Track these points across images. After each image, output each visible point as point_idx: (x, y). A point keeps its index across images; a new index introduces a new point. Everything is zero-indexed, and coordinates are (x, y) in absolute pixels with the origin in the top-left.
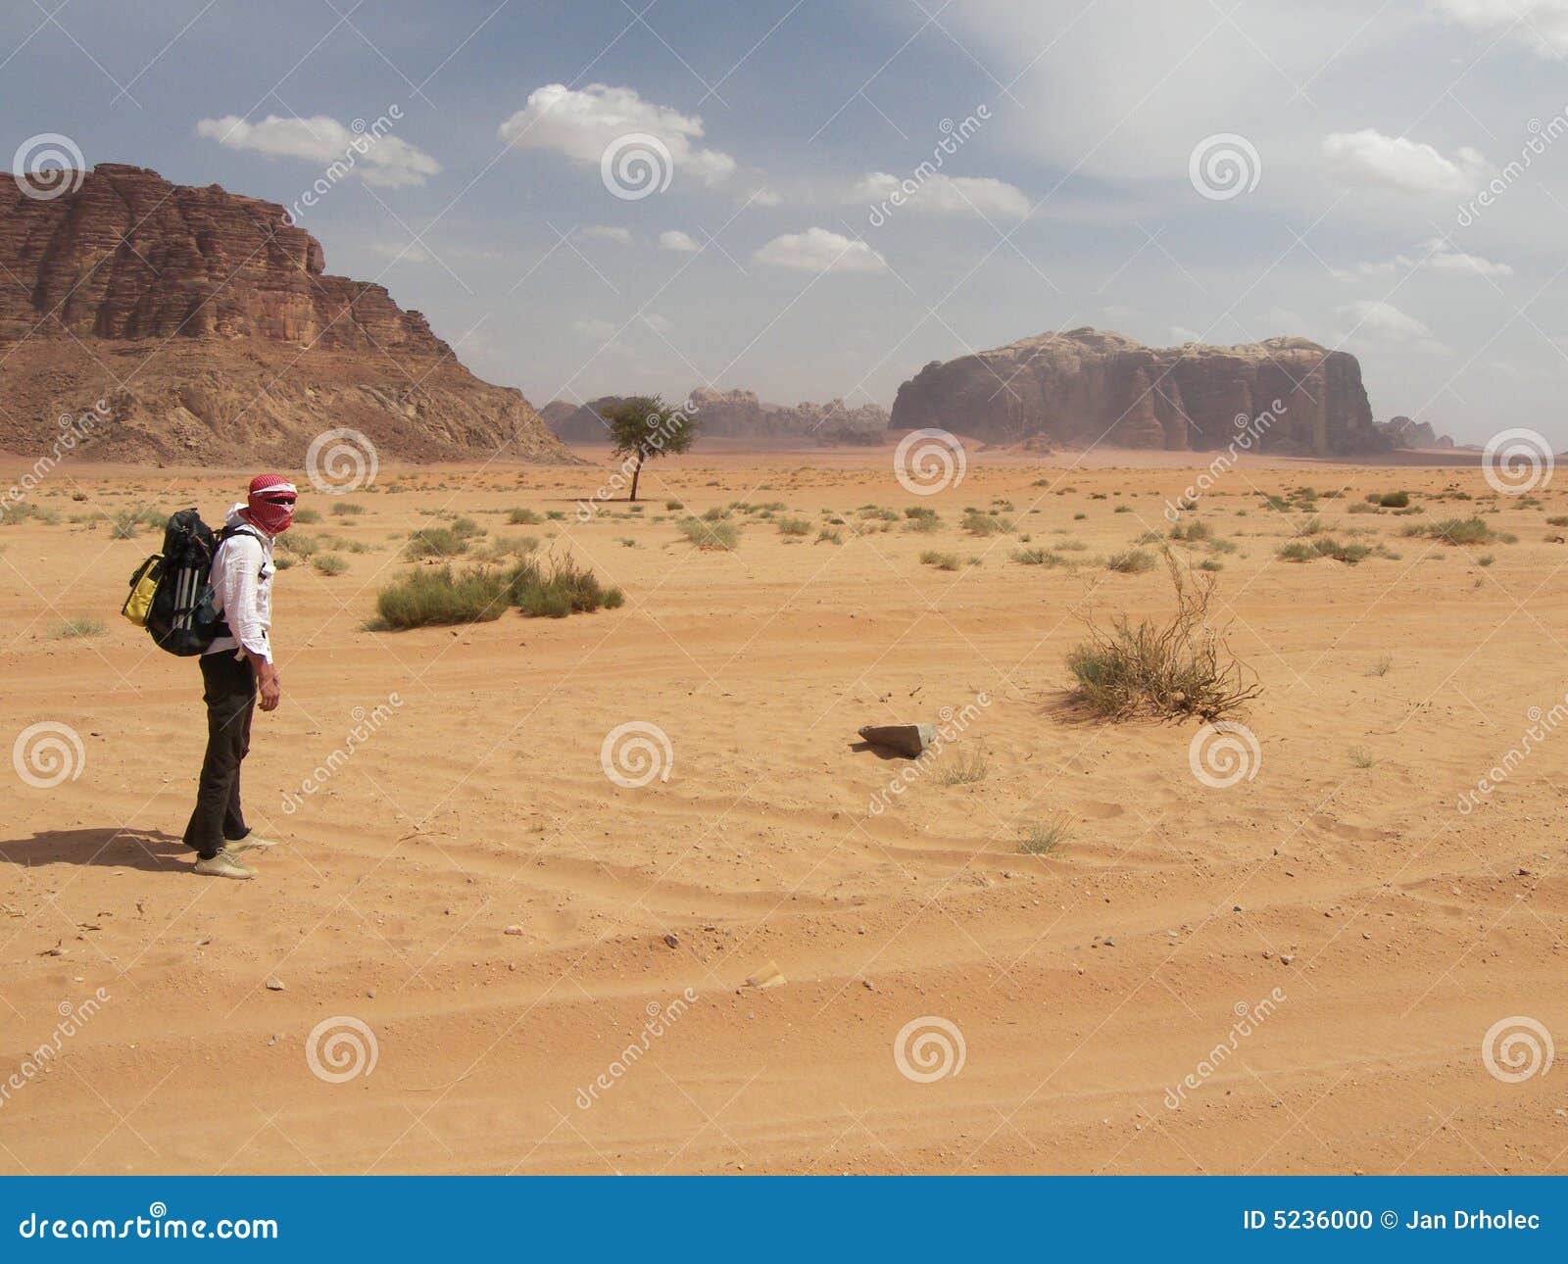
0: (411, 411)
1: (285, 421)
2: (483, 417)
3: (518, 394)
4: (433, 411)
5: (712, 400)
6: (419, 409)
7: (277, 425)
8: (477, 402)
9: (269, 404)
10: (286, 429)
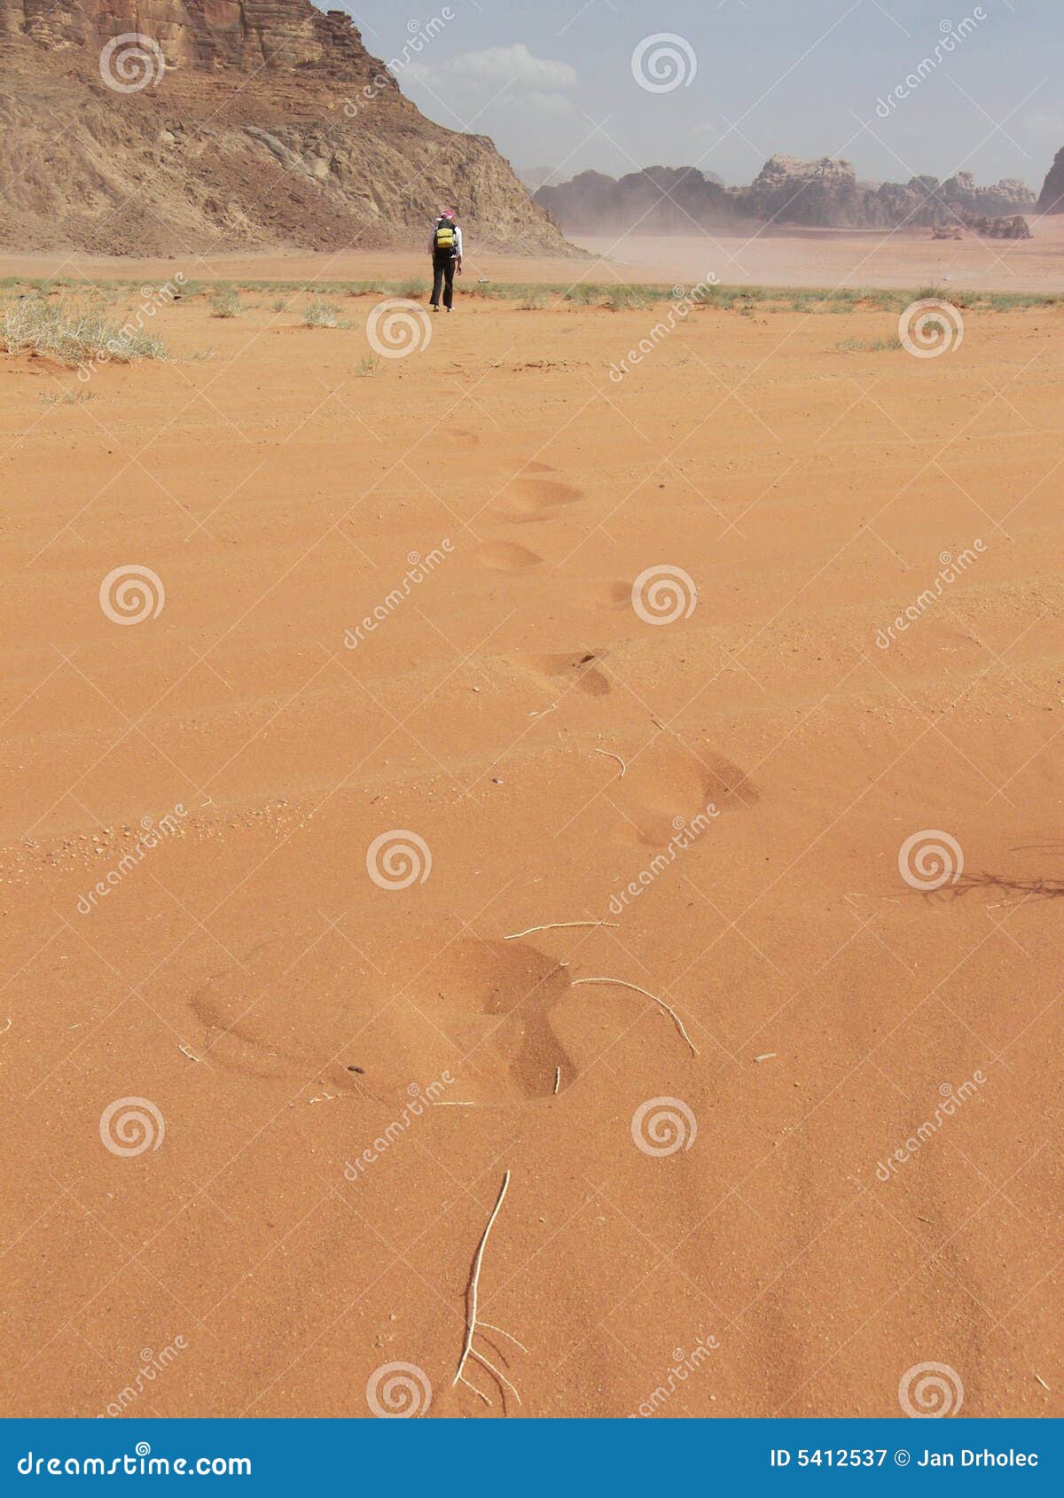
0: (322, 169)
1: (117, 179)
2: (429, 180)
3: (489, 144)
4: (353, 169)
5: (793, 172)
6: (334, 166)
7: (102, 184)
8: (423, 157)
9: (93, 151)
10: (116, 192)
